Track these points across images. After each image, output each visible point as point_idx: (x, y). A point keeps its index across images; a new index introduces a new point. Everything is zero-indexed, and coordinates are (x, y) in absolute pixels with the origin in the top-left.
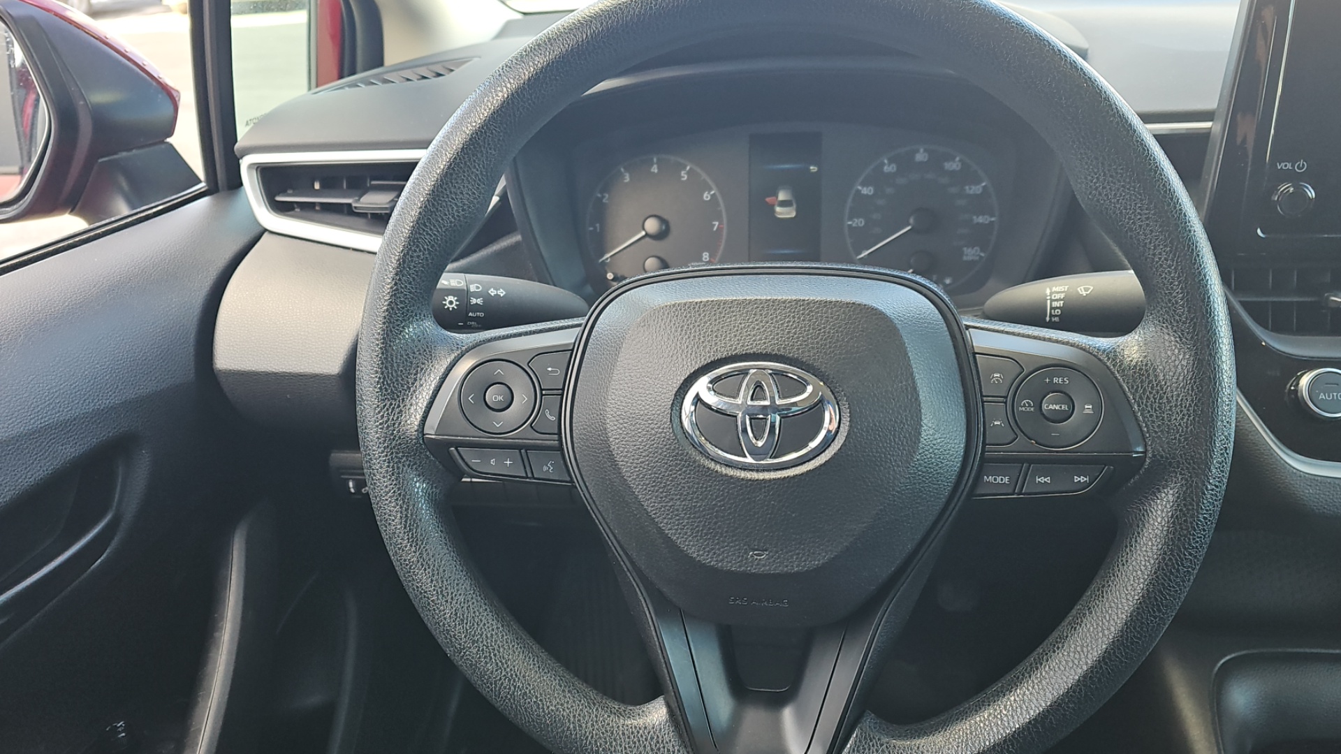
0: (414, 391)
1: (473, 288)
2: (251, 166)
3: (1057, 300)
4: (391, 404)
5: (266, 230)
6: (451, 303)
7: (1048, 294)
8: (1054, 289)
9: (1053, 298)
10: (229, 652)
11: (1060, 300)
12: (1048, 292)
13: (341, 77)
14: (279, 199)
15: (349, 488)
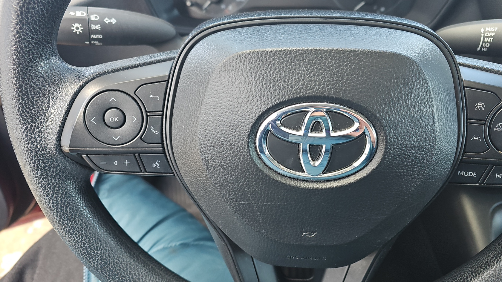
1: (92, 18)
3: (488, 37)
4: (32, 126)
6: (77, 28)
7: (483, 33)
8: (487, 29)
9: (486, 35)
11: (491, 37)
12: (482, 31)
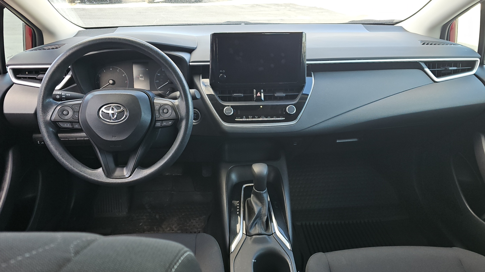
0: (49, 112)
1: (63, 94)
2: (10, 69)
4: (44, 115)
5: (14, 83)
6: (58, 97)
10: (10, 173)
13: (32, 47)
14: (17, 76)
15: (38, 143)
